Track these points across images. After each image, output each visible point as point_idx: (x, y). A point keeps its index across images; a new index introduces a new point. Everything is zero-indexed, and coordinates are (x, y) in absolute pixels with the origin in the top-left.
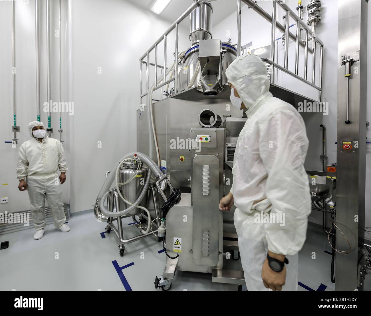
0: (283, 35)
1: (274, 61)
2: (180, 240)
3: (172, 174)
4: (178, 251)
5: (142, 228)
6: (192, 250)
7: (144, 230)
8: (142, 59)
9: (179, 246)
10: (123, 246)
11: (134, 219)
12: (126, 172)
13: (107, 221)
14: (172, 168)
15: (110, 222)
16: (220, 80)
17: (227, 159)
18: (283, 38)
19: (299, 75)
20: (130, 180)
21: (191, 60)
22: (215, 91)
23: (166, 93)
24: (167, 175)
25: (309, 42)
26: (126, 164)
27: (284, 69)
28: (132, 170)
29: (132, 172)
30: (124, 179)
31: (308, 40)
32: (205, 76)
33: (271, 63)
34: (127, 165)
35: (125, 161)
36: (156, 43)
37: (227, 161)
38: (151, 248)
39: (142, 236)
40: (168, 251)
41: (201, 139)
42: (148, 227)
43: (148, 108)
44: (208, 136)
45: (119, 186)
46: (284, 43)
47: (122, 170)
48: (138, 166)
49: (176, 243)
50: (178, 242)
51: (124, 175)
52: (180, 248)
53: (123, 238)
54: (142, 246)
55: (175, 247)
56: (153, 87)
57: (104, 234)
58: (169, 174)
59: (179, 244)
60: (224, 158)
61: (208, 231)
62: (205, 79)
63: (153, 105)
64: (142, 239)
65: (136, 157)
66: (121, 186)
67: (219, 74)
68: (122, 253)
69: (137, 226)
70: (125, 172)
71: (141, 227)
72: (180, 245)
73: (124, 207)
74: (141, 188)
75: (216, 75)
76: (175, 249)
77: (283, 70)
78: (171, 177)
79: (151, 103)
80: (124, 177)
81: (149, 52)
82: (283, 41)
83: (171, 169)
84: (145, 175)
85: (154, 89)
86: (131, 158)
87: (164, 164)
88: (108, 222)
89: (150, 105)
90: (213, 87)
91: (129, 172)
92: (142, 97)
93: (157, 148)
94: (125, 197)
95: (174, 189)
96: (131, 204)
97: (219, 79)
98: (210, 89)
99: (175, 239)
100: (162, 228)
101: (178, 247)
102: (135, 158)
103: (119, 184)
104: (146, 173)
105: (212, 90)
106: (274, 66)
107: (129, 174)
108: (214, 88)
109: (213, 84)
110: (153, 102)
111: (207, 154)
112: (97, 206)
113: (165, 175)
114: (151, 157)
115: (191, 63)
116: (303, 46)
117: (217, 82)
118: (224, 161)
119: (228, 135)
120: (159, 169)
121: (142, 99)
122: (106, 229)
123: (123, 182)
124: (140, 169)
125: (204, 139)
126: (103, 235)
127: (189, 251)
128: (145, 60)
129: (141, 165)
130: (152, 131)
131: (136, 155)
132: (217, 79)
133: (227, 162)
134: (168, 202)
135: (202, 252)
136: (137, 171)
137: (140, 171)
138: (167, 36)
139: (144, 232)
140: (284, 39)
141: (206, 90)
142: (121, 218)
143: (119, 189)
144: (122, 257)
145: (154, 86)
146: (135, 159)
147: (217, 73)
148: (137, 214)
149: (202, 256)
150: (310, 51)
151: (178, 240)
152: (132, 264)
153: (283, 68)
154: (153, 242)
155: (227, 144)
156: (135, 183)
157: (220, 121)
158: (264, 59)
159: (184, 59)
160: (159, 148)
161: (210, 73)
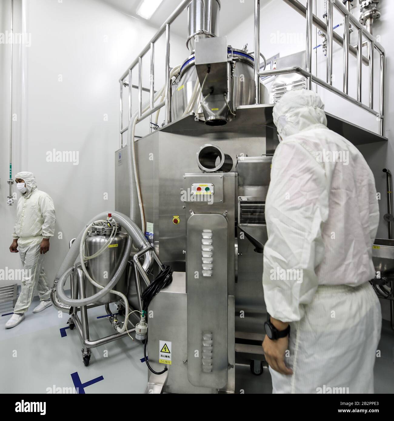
0: (324, 41)
1: (310, 72)
2: (169, 344)
3: (162, 243)
4: (166, 362)
5: (118, 324)
6: (187, 361)
7: (119, 326)
8: (122, 80)
9: (168, 354)
10: (88, 351)
11: (108, 309)
12: (96, 240)
13: (69, 311)
14: (162, 234)
15: (73, 313)
16: (230, 102)
17: (241, 221)
18: (324, 45)
19: (350, 95)
20: (101, 251)
21: (188, 76)
22: (223, 118)
23: (154, 126)
24: (155, 244)
25: (363, 48)
26: (96, 229)
27: (327, 84)
28: (105, 237)
29: (105, 240)
30: (93, 251)
31: (362, 45)
32: (206, 97)
33: (306, 75)
34: (98, 230)
35: (94, 224)
36: (141, 54)
37: (241, 223)
38: (131, 353)
39: (118, 335)
40: (152, 361)
41: (199, 189)
42: (125, 323)
43: (129, 148)
44: (209, 185)
45: (84, 261)
46: (325, 51)
47: (90, 236)
48: (113, 232)
49: (164, 350)
50: (166, 348)
51: (93, 244)
52: (169, 357)
53: (88, 338)
54: (117, 350)
55: (162, 356)
56: (136, 118)
57: (66, 330)
58: (157, 243)
59: (167, 351)
60: (236, 219)
61: (212, 333)
62: (207, 101)
63: (136, 143)
64: (119, 339)
65: (111, 218)
66: (88, 260)
67: (228, 93)
68: (87, 361)
69: (111, 321)
70: (94, 240)
71: (116, 322)
72: (170, 353)
73: (93, 292)
74: (117, 263)
75: (223, 95)
76: (162, 359)
77: (325, 86)
78: (160, 248)
79: (133, 140)
80: (93, 247)
81: (131, 69)
82: (324, 49)
83: (161, 236)
84: (124, 244)
85: (138, 121)
86: (104, 220)
87: (150, 227)
88: (70, 313)
89: (131, 143)
90: (219, 113)
91: (100, 240)
92: (122, 133)
93: (140, 205)
94: (94, 277)
95: (163, 266)
96: (101, 287)
97: (228, 100)
98: (215, 116)
99: (162, 343)
100: (142, 325)
101: (166, 356)
102: (109, 219)
103: (85, 258)
104: (124, 241)
105: (218, 117)
106: (311, 80)
107: (100, 243)
108: (221, 114)
109: (220, 108)
110: (136, 139)
111: (209, 212)
112: (55, 289)
113: (152, 244)
114: (132, 219)
115: (189, 81)
116: (355, 53)
117: (225, 104)
118: (236, 224)
119: (241, 183)
120: (143, 236)
121: (122, 136)
122: (68, 323)
123: (90, 255)
124: (115, 235)
125: (203, 188)
126: (63, 333)
127: (182, 363)
128: (127, 81)
129: (116, 230)
130: (135, 180)
131: (110, 215)
132: (225, 101)
133: (240, 225)
134: (151, 285)
135: (202, 365)
136: (112, 239)
137: (116, 239)
138: (156, 44)
139: (119, 330)
140: (326, 47)
141: (210, 118)
142: (86, 308)
143: (85, 266)
144: (87, 367)
145: (138, 115)
146: (109, 221)
147: (225, 92)
148: (111, 302)
149: (202, 371)
150: (365, 61)
151: (165, 346)
152: (101, 378)
153: (325, 84)
154: (135, 344)
155: (240, 198)
156: (108, 256)
157: (231, 163)
158: (295, 68)
159: (179, 77)
160: (144, 205)
161: (215, 91)
